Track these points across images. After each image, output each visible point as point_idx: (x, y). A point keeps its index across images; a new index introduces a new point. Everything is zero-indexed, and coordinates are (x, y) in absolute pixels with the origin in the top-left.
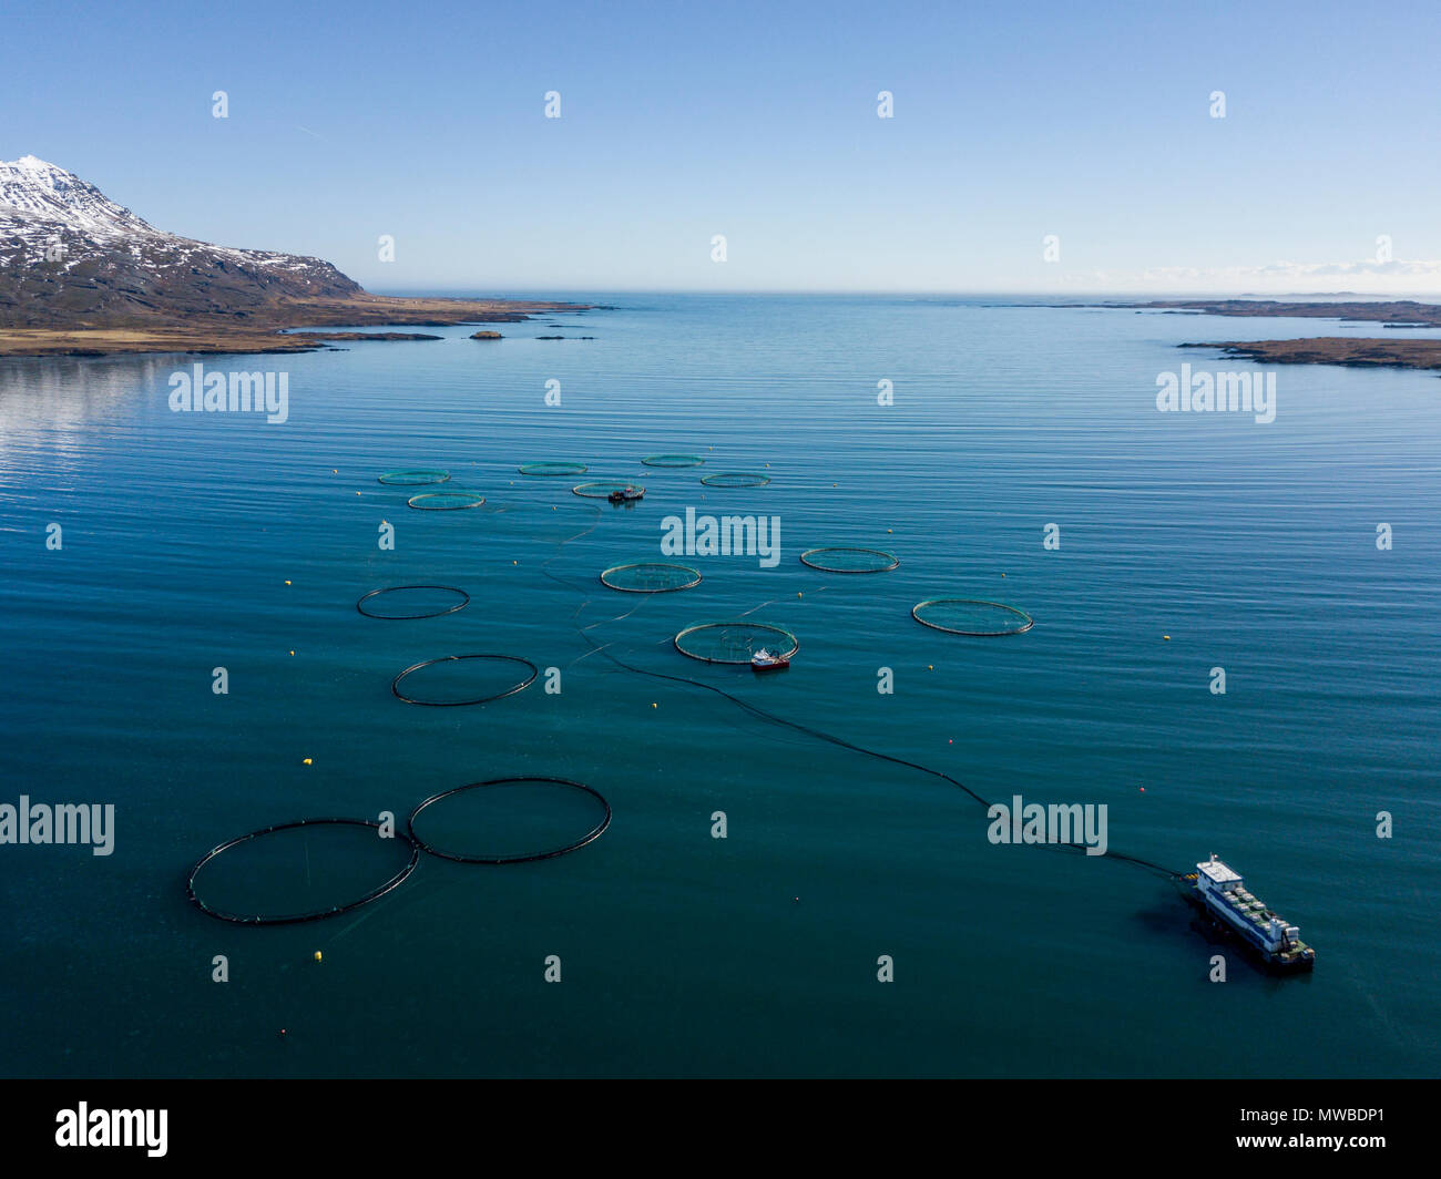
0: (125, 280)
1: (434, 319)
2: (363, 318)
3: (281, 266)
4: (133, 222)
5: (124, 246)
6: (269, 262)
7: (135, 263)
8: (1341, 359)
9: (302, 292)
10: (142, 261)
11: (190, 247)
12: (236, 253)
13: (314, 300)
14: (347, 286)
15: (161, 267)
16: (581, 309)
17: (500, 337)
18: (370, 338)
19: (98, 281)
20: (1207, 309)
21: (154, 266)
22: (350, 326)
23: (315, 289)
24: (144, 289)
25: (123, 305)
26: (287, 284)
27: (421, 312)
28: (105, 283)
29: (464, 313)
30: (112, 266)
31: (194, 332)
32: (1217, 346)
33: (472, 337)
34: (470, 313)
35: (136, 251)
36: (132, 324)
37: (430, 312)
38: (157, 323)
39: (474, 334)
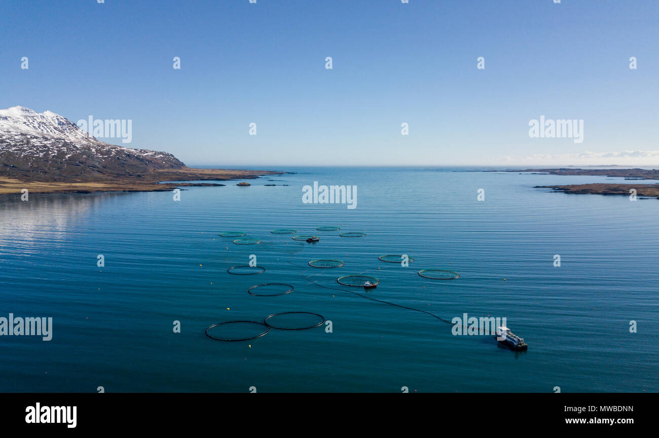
0: (90, 162)
1: (219, 177)
2: (190, 177)
3: (152, 156)
4: (90, 138)
5: (88, 148)
6: (147, 154)
7: (94, 155)
8: (600, 192)
9: (162, 167)
10: (96, 154)
11: (115, 148)
12: (133, 150)
13: (166, 170)
14: (180, 165)
15: (104, 157)
16: (280, 174)
17: (249, 185)
18: (195, 185)
19: (79, 162)
20: (551, 172)
21: (101, 156)
22: (184, 180)
23: (167, 165)
24: (98, 166)
25: (91, 173)
26: (155, 163)
27: (213, 175)
28: (83, 163)
29: (232, 175)
30: (84, 156)
31: (123, 183)
32: (550, 187)
33: (237, 185)
34: (234, 175)
35: (94, 150)
36: (97, 180)
37: (217, 175)
38: (107, 180)
39: (238, 184)
